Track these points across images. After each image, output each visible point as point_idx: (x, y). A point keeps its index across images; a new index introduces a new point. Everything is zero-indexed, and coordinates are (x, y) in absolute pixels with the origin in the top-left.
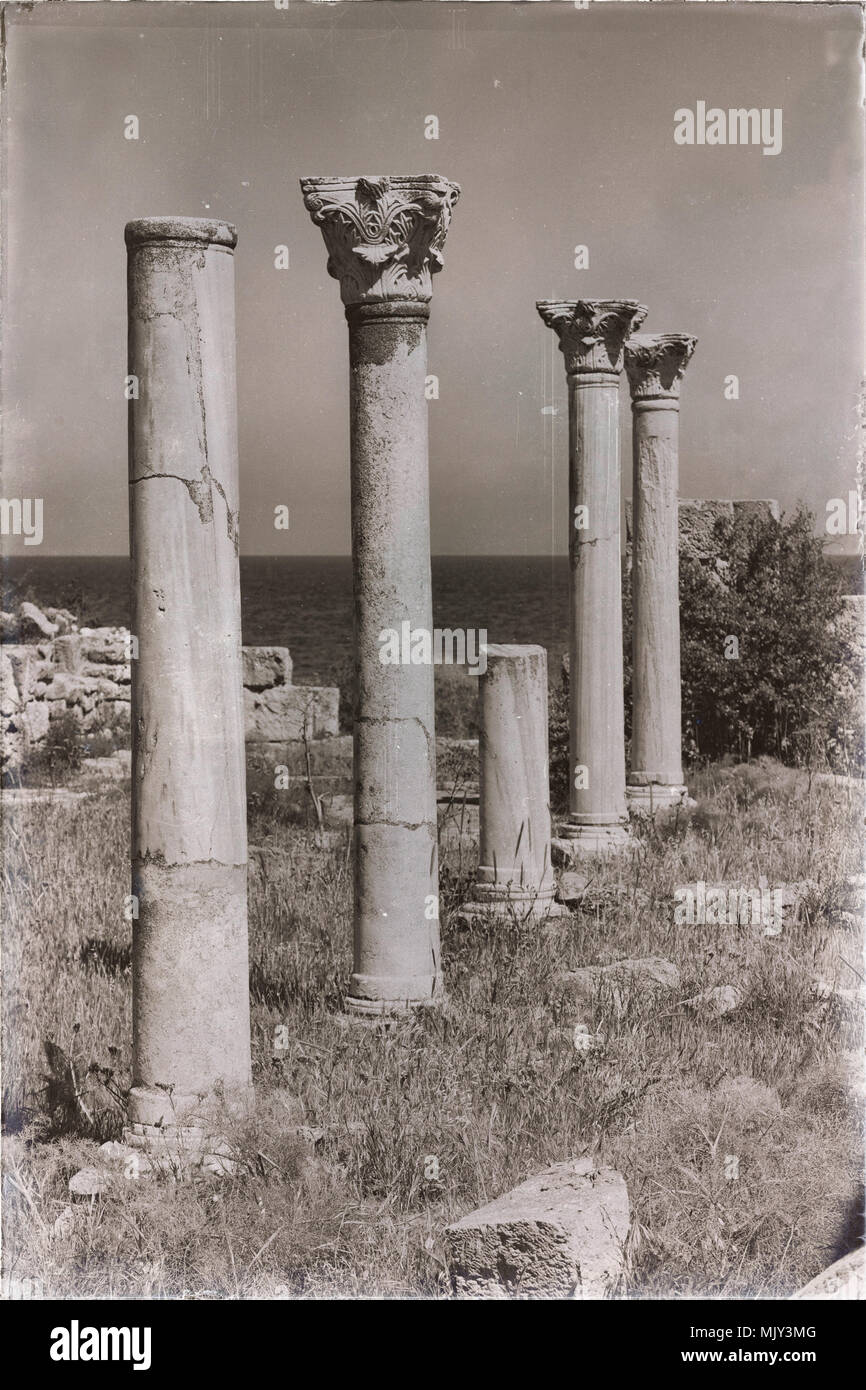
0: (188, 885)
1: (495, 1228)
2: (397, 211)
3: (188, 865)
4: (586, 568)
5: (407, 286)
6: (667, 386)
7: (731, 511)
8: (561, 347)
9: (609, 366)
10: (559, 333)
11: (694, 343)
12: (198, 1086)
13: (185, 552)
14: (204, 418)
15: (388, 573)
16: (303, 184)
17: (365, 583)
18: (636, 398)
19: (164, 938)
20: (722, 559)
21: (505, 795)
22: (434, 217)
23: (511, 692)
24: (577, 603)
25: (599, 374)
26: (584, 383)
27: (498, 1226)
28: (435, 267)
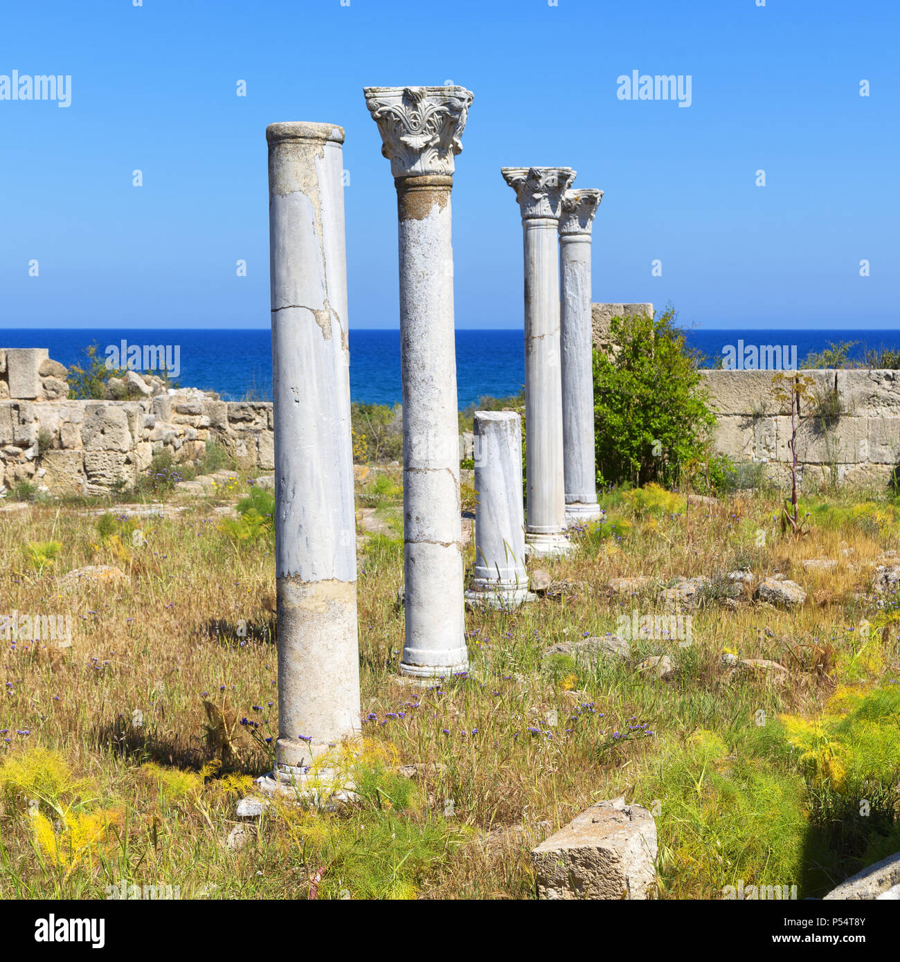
0: (318, 597)
1: (567, 851)
2: (432, 111)
3: (318, 582)
4: (537, 356)
5: (438, 165)
6: (583, 226)
7: (621, 312)
8: (517, 200)
9: (551, 213)
10: (517, 190)
11: (601, 196)
12: (329, 740)
13: (313, 361)
14: (325, 265)
15: (428, 367)
16: (365, 92)
17: (411, 373)
18: (562, 234)
19: (301, 634)
20: (617, 344)
21: (494, 518)
22: (457, 116)
23: (497, 446)
24: (531, 379)
25: (544, 220)
26: (535, 226)
27: (570, 850)
28: (457, 151)
